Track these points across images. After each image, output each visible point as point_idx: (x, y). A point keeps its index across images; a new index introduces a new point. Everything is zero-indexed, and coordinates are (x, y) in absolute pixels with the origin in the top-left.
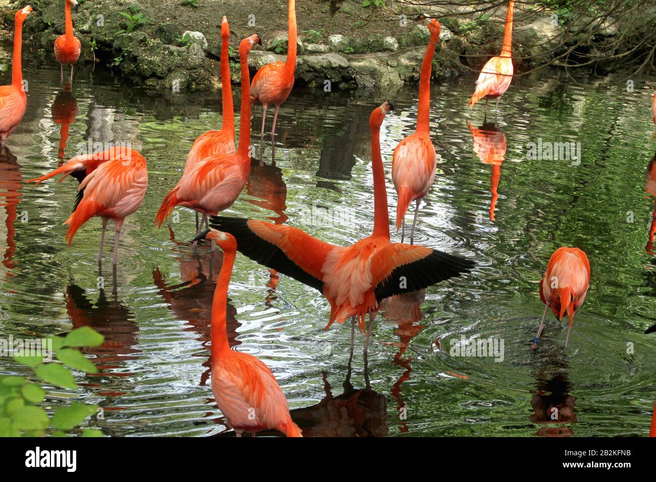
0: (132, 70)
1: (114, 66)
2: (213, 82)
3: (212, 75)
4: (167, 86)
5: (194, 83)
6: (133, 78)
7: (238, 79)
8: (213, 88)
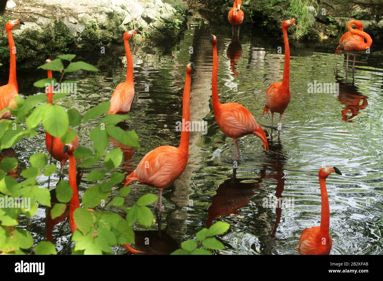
0: (273, 29)
1: (264, 26)
2: (320, 36)
3: (320, 32)
4: (294, 38)
5: (309, 37)
6: (274, 33)
7: (335, 33)
8: (320, 39)
